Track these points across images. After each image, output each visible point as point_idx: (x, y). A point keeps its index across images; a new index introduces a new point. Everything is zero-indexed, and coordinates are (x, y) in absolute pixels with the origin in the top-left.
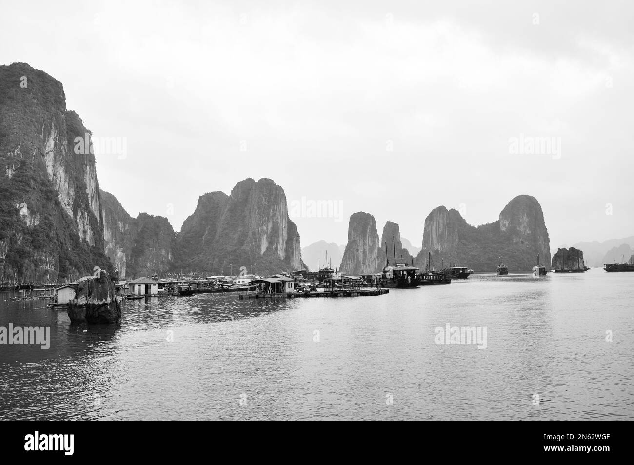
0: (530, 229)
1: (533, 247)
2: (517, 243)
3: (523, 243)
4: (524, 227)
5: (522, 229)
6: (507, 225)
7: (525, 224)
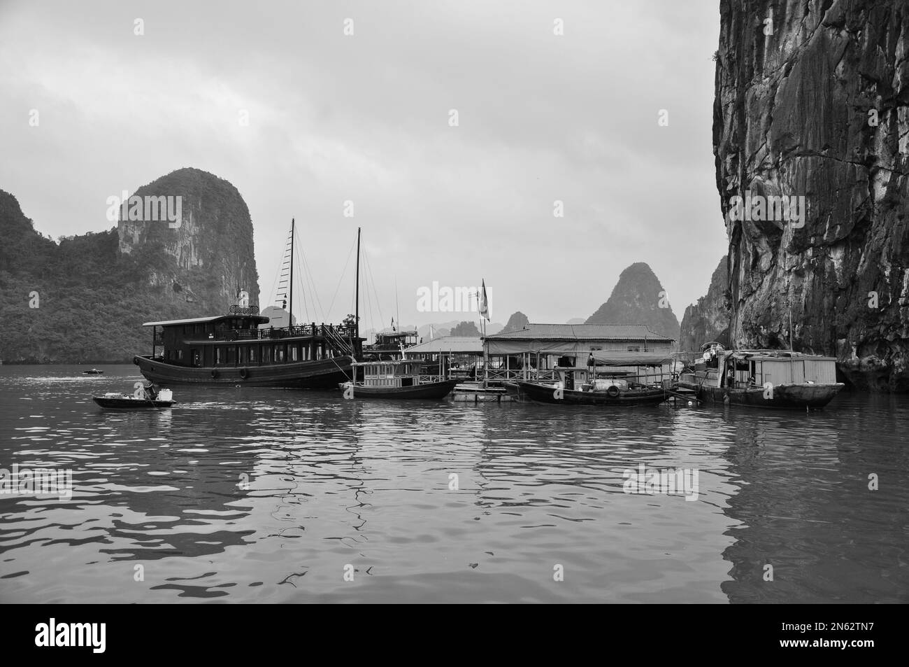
0: (202, 254)
1: (204, 303)
2: (157, 290)
3: (177, 288)
4: (185, 248)
5: (179, 251)
6: (136, 239)
7: (188, 241)
